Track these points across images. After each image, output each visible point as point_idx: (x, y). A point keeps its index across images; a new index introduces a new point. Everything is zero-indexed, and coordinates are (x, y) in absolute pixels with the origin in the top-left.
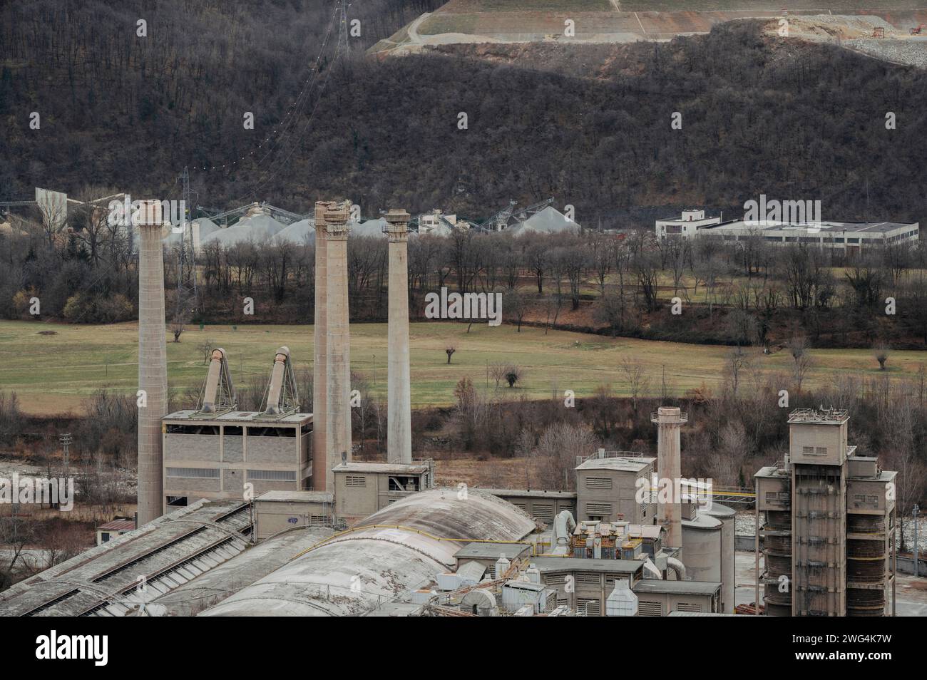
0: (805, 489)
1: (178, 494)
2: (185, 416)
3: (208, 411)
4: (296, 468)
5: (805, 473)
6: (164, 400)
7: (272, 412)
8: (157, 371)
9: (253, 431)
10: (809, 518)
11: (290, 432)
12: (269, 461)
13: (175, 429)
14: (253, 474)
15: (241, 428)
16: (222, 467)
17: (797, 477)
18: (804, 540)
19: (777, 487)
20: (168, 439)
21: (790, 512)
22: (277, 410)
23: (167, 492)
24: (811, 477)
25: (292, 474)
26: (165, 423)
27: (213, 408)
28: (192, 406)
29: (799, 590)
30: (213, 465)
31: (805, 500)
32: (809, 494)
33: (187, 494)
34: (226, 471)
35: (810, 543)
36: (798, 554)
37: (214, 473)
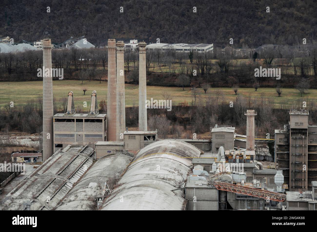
0: (294, 137)
1: (59, 143)
2: (61, 116)
3: (69, 114)
4: (103, 133)
5: (294, 131)
6: (53, 110)
7: (92, 114)
8: (50, 100)
9: (87, 121)
10: (296, 147)
11: (100, 121)
12: (92, 131)
13: (58, 120)
14: (86, 136)
15: (82, 120)
16: (75, 133)
17: (292, 133)
18: (294, 154)
19: (283, 137)
20: (55, 124)
21: (289, 145)
22: (94, 113)
23: (55, 143)
24: (297, 133)
25: (101, 136)
26: (54, 118)
27: (71, 113)
28: (63, 112)
29: (292, 172)
30: (72, 133)
31: (294, 141)
32: (296, 139)
33: (63, 143)
34: (77, 135)
35: (296, 155)
36: (292, 159)
37: (72, 135)
